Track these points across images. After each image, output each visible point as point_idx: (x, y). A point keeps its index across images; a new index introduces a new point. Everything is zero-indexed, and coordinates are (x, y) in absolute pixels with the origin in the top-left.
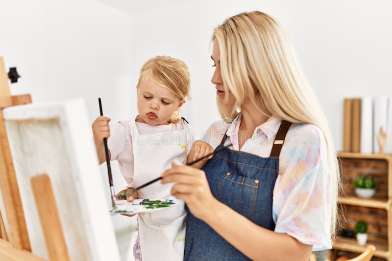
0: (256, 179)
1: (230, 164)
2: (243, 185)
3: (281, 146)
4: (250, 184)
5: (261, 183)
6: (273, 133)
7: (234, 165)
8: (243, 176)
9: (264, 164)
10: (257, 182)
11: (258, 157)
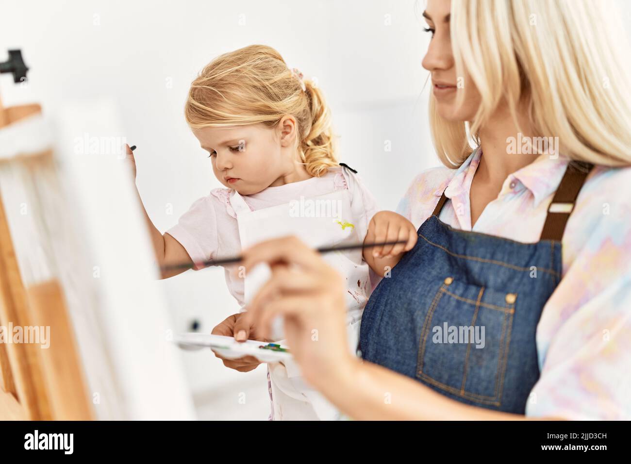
0: (507, 293)
1: (451, 260)
2: (480, 308)
3: (566, 216)
4: (494, 304)
5: (520, 302)
6: (548, 186)
7: (460, 263)
8: (478, 285)
9: (527, 258)
10: (511, 299)
11: (511, 243)
